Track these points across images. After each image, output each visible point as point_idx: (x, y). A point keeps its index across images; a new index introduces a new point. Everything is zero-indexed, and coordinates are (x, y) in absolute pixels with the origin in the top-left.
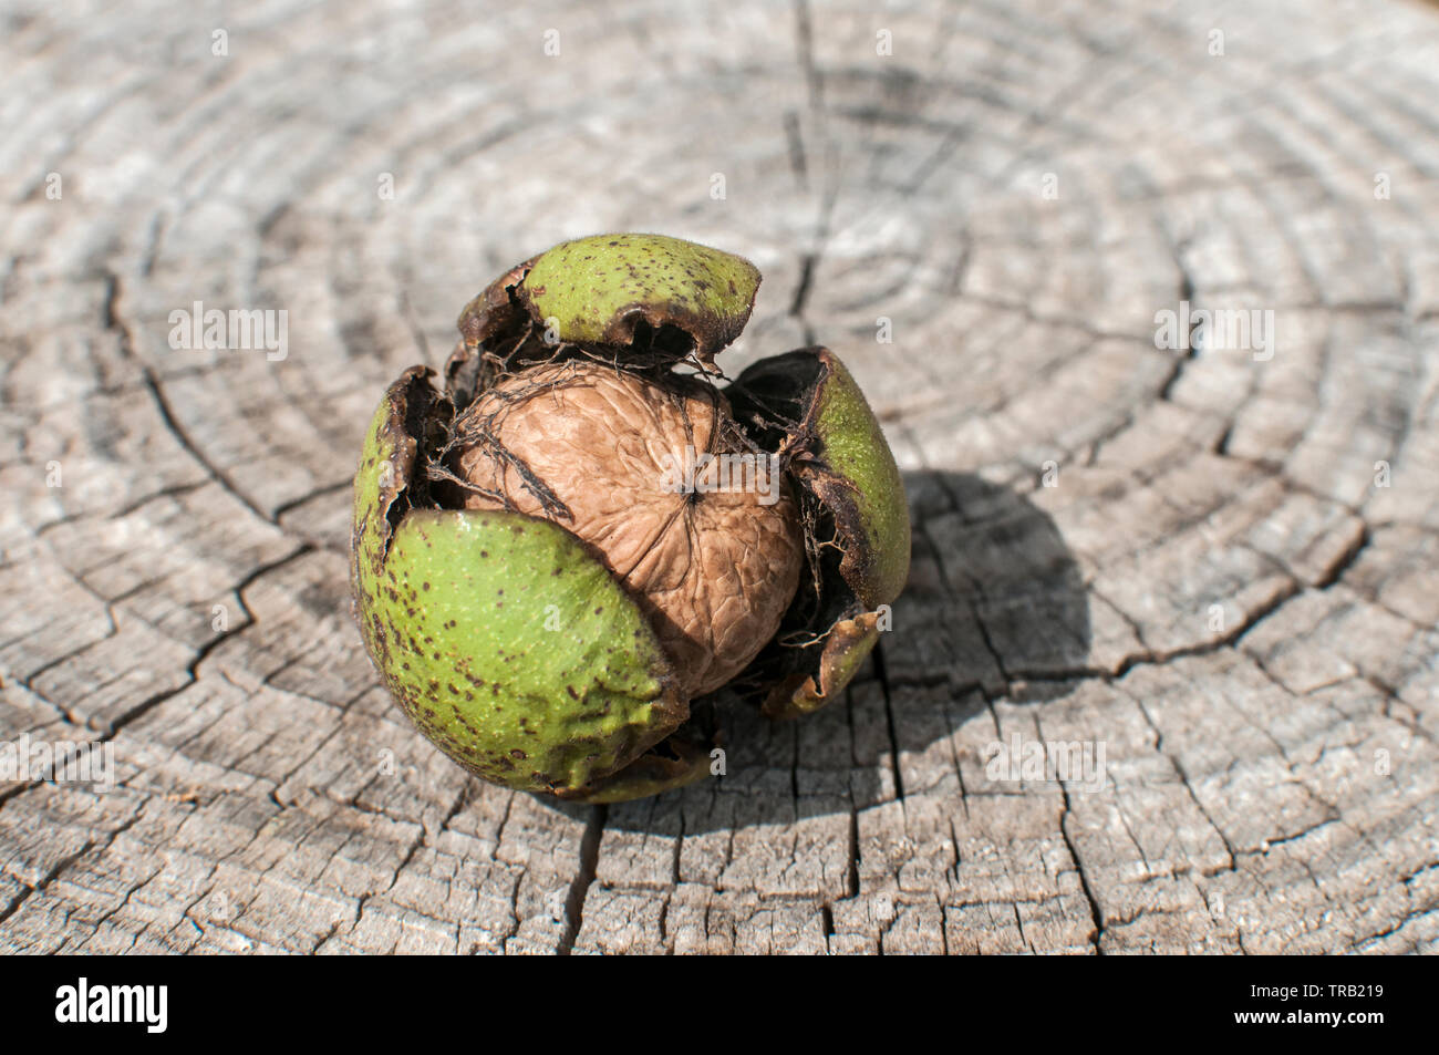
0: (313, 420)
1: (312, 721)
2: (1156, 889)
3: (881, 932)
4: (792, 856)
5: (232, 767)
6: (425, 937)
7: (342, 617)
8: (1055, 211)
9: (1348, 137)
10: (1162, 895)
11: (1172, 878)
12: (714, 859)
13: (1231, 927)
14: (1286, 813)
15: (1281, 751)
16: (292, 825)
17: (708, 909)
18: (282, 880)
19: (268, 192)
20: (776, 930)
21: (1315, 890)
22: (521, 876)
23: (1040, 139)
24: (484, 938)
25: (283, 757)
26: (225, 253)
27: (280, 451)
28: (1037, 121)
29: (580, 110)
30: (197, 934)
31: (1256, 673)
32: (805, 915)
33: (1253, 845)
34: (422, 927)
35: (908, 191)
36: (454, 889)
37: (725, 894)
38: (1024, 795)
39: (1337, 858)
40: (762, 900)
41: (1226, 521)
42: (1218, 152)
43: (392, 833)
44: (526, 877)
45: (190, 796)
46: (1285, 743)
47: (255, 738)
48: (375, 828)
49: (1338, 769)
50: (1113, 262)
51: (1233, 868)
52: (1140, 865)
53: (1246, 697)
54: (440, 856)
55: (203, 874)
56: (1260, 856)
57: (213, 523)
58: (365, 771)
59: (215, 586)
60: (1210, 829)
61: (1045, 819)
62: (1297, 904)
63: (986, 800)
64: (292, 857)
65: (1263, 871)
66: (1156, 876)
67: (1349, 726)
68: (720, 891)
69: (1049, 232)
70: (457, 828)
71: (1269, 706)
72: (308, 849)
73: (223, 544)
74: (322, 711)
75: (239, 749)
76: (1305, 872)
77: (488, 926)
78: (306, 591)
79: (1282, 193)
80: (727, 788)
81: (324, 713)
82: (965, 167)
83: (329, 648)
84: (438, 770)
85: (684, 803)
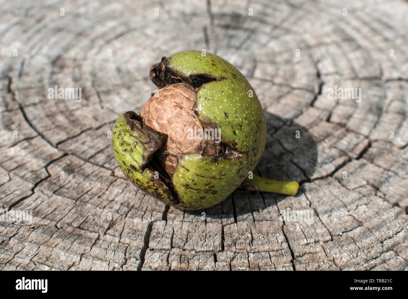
0: (67, 118)
1: (67, 204)
2: (309, 247)
3: (231, 261)
4: (205, 240)
5: (44, 218)
6: (100, 265)
7: (76, 174)
8: (281, 53)
9: (365, 30)
10: (311, 248)
11: (314, 243)
12: (182, 241)
13: (331, 257)
14: (347, 224)
15: (346, 206)
16: (62, 234)
17: (181, 255)
18: (59, 250)
19: (54, 53)
20: (200, 261)
21: (355, 246)
22: (127, 247)
23: (276, 32)
24: (117, 265)
25: (59, 215)
26: (42, 70)
27: (58, 127)
28: (275, 27)
29: (144, 27)
30: (34, 266)
31: (339, 184)
32: (209, 257)
33: (337, 233)
34: (99, 263)
35: (238, 48)
36: (108, 251)
37: (186, 251)
38: (271, 220)
39: (362, 237)
40: (196, 252)
41: (330, 141)
42: (328, 35)
43: (90, 236)
44: (129, 248)
45: (32, 226)
46: (346, 204)
47: (51, 209)
48: (85, 234)
49: (362, 211)
50: (297, 67)
51: (332, 240)
52: (305, 240)
53: (335, 191)
54: (104, 242)
55: (36, 249)
56: (340, 236)
57: (38, 148)
58: (83, 218)
59: (39, 166)
60: (325, 229)
61: (278, 227)
62: (350, 250)
63: (261, 222)
64: (61, 243)
65: (340, 241)
66: (310, 243)
67: (365, 198)
68: (184, 250)
69: (279, 59)
70: (109, 234)
71: (342, 194)
72: (66, 241)
73: (42, 154)
74: (70, 201)
75: (46, 212)
76: (352, 241)
77: (118, 262)
78: (65, 167)
79: (346, 46)
80: (186, 220)
81: (70, 202)
82: (254, 41)
83: (72, 183)
84: (103, 217)
85: (174, 225)
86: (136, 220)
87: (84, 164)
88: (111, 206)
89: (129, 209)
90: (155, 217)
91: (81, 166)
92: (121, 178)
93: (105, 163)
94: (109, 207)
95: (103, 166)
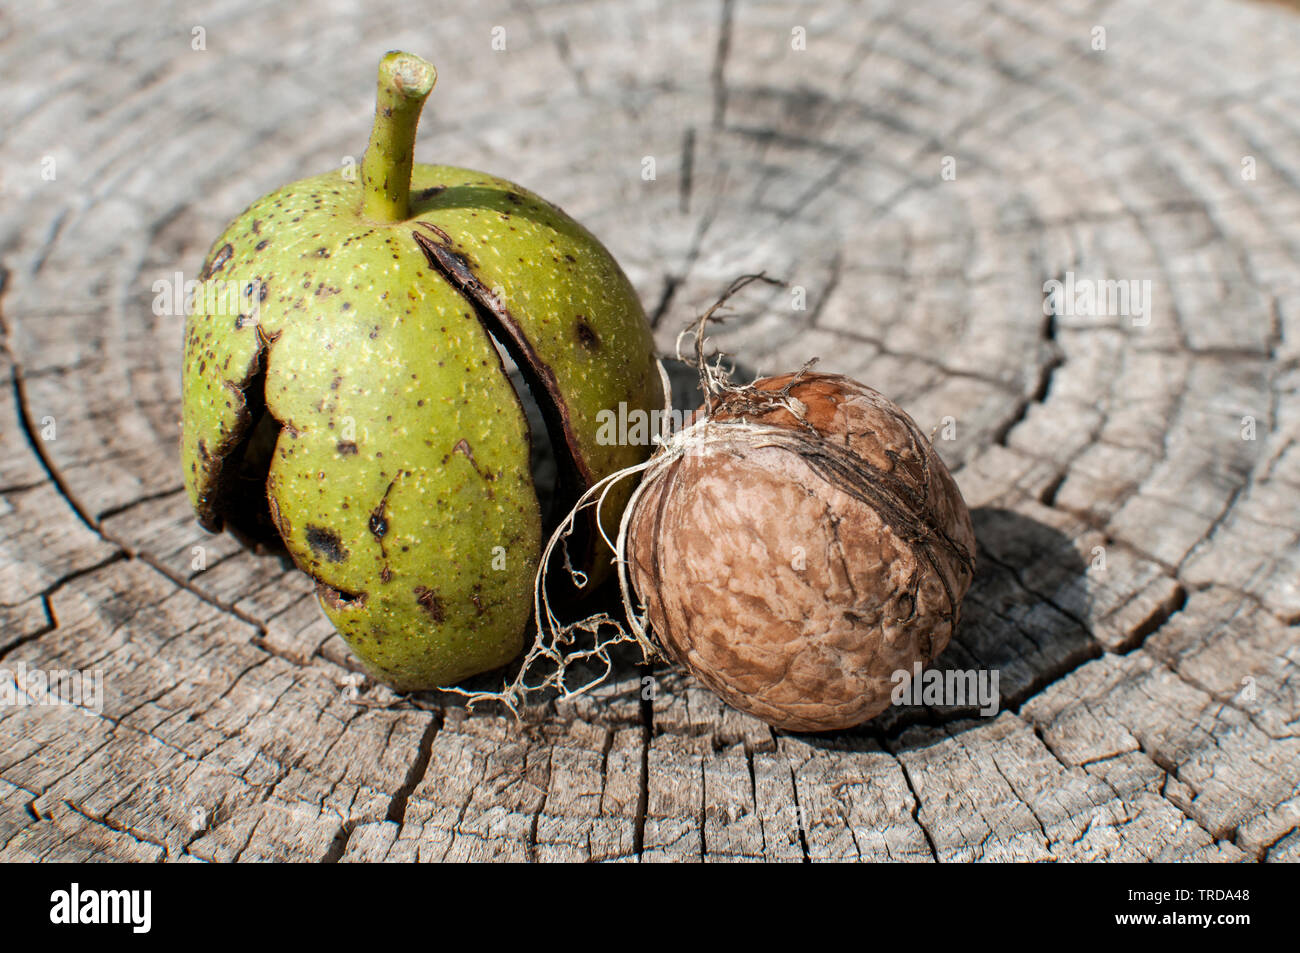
0: (154, 427)
1: (85, 732)
7: (135, 628)
8: (932, 241)
15: (1042, 827)
19: (168, 195)
23: (932, 165)
25: (46, 768)
26: (117, 251)
27: (117, 455)
28: (933, 146)
29: (484, 122)
35: (786, 215)
41: (1037, 575)
42: (1112, 186)
46: (1046, 819)
47: (27, 746)
48: (118, 847)
49: (1096, 852)
50: (979, 296)
57: (37, 526)
58: (123, 787)
59: (25, 589)
63: (725, 859)
67: (1119, 803)
69: (920, 263)
70: (197, 853)
73: (43, 546)
75: (11, 755)
78: (108, 600)
79: (1167, 231)
80: (467, 830)
81: (97, 725)
82: (848, 192)
83: (117, 659)
84: (192, 791)
85: (421, 843)
86: (301, 813)
87: (174, 593)
88: (225, 755)
89: (284, 770)
90: (366, 806)
91: (163, 601)
92: (283, 655)
93: (241, 598)
94: (219, 755)
95: (230, 609)
